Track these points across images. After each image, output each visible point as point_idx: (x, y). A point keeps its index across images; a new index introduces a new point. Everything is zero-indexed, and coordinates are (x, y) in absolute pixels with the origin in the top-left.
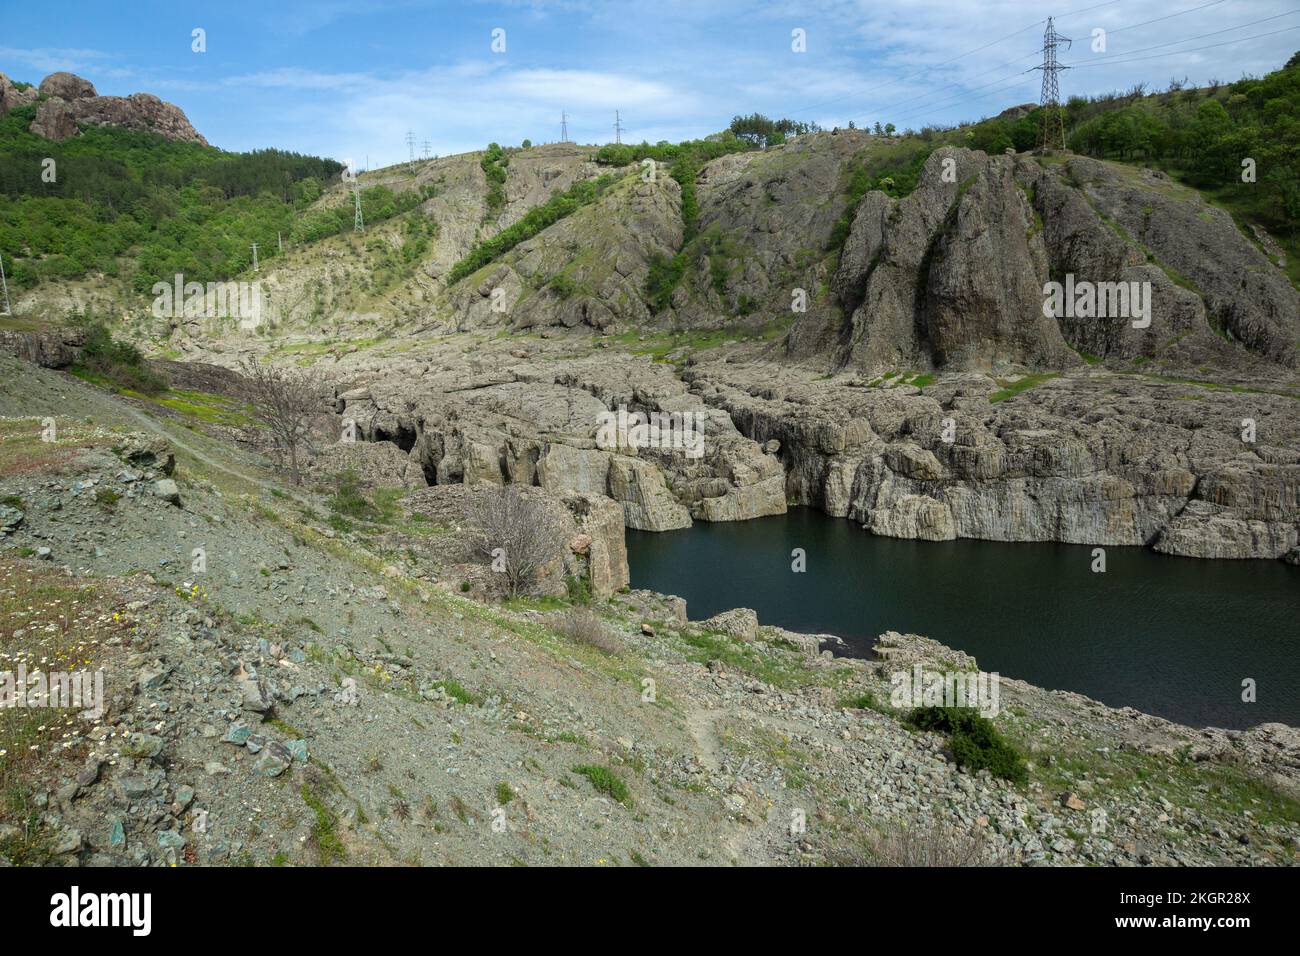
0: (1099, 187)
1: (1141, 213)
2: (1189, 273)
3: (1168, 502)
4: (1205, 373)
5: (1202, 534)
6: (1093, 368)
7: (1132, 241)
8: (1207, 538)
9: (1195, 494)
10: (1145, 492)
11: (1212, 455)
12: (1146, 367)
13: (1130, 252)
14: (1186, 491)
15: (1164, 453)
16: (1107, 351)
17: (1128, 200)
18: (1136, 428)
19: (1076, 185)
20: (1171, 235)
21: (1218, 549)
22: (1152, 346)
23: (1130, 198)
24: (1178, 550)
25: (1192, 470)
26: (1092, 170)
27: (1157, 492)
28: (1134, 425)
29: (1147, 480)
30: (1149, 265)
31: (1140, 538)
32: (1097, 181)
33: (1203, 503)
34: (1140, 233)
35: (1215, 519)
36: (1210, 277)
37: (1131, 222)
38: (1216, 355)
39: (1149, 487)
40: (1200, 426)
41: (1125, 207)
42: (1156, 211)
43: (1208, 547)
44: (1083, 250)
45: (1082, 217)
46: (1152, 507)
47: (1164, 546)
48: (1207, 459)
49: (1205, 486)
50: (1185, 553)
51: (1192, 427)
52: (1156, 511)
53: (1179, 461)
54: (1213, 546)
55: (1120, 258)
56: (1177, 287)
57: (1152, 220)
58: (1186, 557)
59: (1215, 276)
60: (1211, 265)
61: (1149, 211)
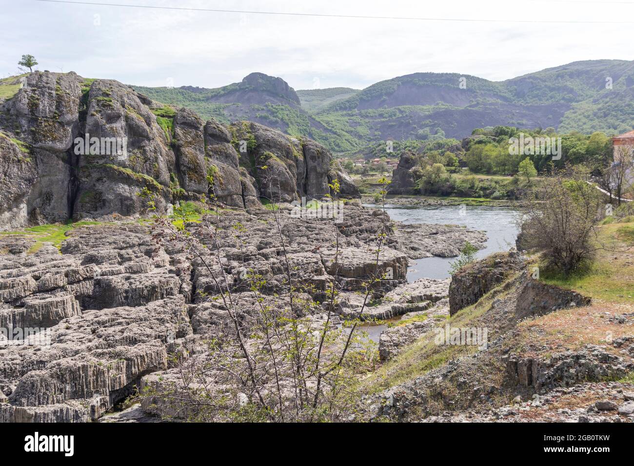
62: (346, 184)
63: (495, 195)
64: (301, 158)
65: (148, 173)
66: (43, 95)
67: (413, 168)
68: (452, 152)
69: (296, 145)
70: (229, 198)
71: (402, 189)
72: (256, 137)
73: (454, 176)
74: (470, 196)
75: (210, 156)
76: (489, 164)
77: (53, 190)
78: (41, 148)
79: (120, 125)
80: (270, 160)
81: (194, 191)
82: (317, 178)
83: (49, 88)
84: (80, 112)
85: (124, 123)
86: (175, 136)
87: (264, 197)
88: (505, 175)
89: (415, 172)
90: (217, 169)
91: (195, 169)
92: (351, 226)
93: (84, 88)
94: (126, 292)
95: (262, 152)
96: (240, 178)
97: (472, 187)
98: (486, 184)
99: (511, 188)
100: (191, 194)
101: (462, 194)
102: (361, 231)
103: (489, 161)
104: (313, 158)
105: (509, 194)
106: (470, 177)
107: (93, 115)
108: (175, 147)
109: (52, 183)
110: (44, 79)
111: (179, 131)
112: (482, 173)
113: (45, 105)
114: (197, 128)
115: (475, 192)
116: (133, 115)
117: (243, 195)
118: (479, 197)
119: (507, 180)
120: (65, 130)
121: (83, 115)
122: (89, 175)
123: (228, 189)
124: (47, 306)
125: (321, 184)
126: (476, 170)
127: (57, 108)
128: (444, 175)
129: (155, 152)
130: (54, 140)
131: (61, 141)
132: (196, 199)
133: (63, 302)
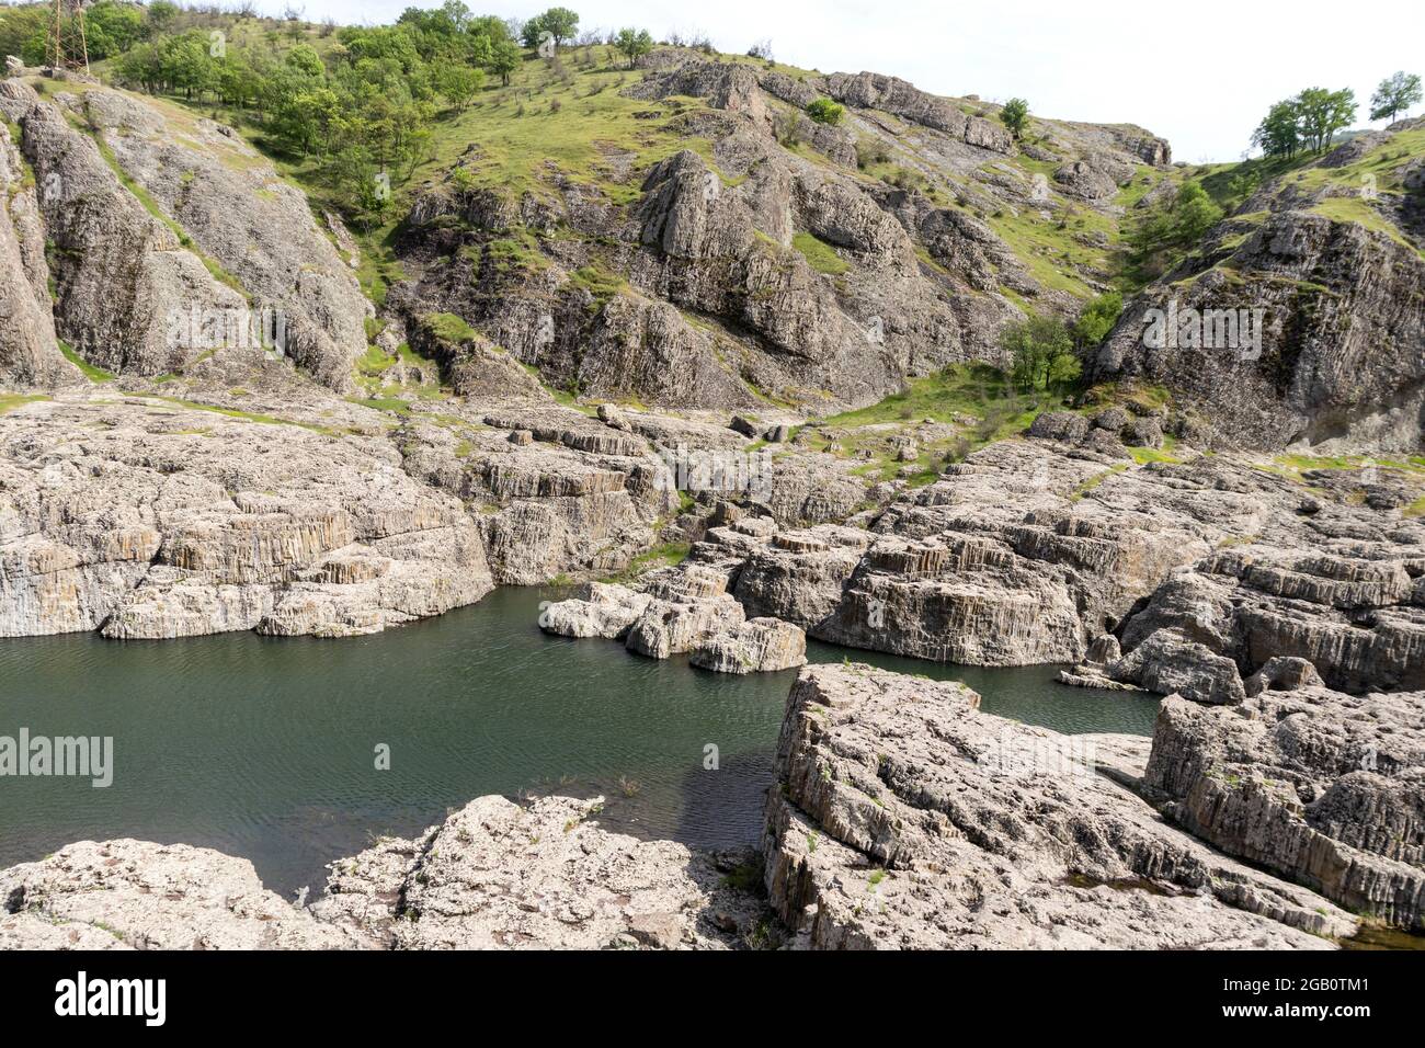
0: (127, 136)
1: (179, 179)
2: (234, 266)
3: (124, 569)
4: (235, 397)
5: (160, 608)
6: (97, 388)
7: (165, 215)
8: (165, 613)
9: (158, 559)
10: (94, 558)
11: (184, 506)
12: (168, 386)
13: (156, 231)
14: (148, 555)
15: (122, 508)
16: (124, 364)
17: (164, 160)
18: (97, 473)
19: (93, 129)
20: (214, 214)
21: (180, 626)
22: (181, 361)
23: (167, 158)
24: (131, 631)
25: (159, 526)
26: (119, 111)
27: (110, 558)
28: (95, 469)
29: (96, 543)
30: (184, 252)
31: (89, 621)
32: (125, 127)
33: (166, 569)
34: (176, 207)
35: (177, 588)
36: (259, 274)
37: (165, 192)
38: (257, 374)
39: (100, 553)
40: (181, 469)
41: (159, 169)
42: (199, 181)
43: (167, 624)
44: (92, 222)
45: (90, 175)
46: (103, 578)
47: (113, 629)
48: (178, 511)
49: (168, 546)
50: (139, 635)
51: (170, 469)
52: (109, 583)
53: (142, 516)
54: (173, 621)
55: (143, 239)
56: (217, 283)
57: (193, 191)
58: (141, 640)
59: (265, 272)
60: (261, 259)
61: (189, 178)
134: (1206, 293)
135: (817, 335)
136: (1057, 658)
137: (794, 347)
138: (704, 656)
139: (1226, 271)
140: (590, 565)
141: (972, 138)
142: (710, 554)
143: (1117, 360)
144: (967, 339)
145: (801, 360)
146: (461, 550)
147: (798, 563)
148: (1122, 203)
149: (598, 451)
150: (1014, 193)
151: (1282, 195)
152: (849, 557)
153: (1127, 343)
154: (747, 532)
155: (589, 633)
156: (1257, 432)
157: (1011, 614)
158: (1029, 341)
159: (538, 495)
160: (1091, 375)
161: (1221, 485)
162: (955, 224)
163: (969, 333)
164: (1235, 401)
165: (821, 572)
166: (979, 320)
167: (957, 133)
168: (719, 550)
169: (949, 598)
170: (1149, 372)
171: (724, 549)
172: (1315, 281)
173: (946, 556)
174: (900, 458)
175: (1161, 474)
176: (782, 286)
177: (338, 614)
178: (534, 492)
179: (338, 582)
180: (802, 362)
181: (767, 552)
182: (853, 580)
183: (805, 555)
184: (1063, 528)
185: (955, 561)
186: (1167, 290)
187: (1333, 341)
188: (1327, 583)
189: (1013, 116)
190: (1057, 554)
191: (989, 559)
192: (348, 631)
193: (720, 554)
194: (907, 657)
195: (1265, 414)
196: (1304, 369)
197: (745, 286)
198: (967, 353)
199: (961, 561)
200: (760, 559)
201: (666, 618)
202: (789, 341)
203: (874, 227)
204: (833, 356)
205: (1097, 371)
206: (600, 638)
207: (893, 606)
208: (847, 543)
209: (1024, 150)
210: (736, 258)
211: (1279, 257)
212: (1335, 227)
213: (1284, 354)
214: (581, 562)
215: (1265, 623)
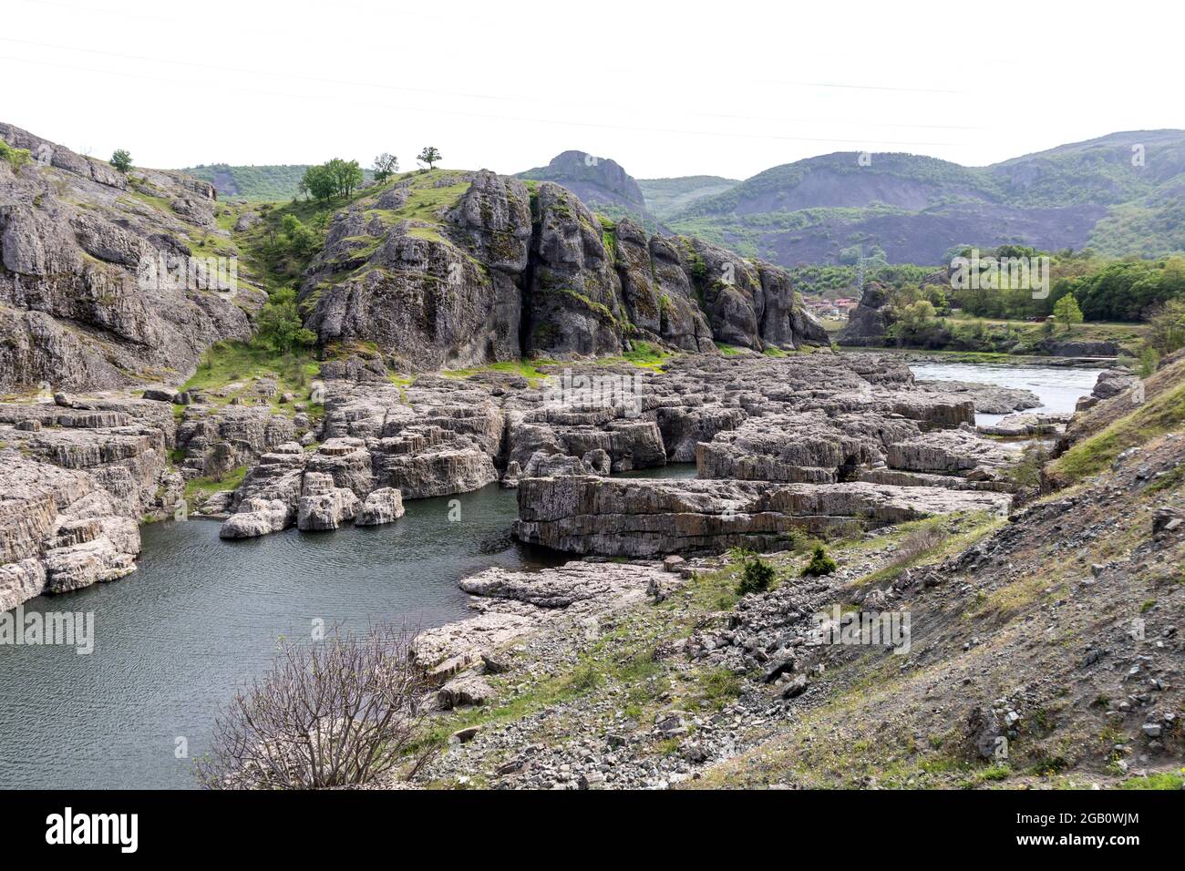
62: (812, 325)
63: (1016, 347)
64: (758, 288)
65: (602, 302)
66: (495, 202)
67: (883, 307)
68: (935, 283)
69: (751, 270)
70: (683, 339)
71: (867, 338)
72: (705, 259)
73: (948, 321)
74: (976, 350)
75: (659, 282)
76: (1000, 303)
77: (509, 320)
78: (498, 268)
79: (576, 241)
80: (726, 290)
81: (645, 328)
82: (778, 316)
83: (500, 193)
84: (533, 224)
85: (580, 239)
86: (618, 255)
87: (721, 339)
88: (1025, 320)
89: (887, 314)
90: (669, 300)
91: (646, 299)
92: (873, 372)
93: (531, 194)
94: (700, 422)
95: (713, 278)
96: (693, 313)
97: (978, 336)
98: (1000, 333)
99: (1042, 339)
100: (642, 331)
101: (964, 346)
102: (887, 379)
103: (998, 299)
104: (774, 288)
105: (1039, 346)
106: (975, 321)
107: (550, 228)
108: (621, 271)
109: (506, 312)
110: (493, 182)
111: (622, 247)
112: (987, 317)
113: (499, 215)
114: (642, 245)
115: (984, 344)
116: (588, 228)
117: (696, 336)
118: (991, 350)
119: (1032, 327)
120: (521, 246)
121: (537, 228)
122: (544, 303)
123: (683, 328)
124: (636, 430)
125: (782, 326)
126: (979, 312)
127: (510, 220)
128: (932, 320)
129: (607, 276)
130: (511, 258)
131: (518, 260)
132: (649, 338)
133: (651, 427)
134: (376, 284)
135: (150, 328)
136: (490, 480)
137: (138, 338)
138: (368, 518)
139: (381, 271)
140: (159, 504)
141: (100, 177)
142: (278, 470)
143: (338, 328)
144: (218, 323)
145: (145, 348)
146: (113, 505)
147: (349, 461)
148: (224, 227)
149: (101, 425)
150: (154, 221)
151: (371, 224)
152: (362, 453)
153: (340, 317)
154: (292, 452)
155: (266, 531)
156: (428, 362)
157: (472, 462)
158: (283, 322)
159: (103, 462)
160: (320, 339)
161: (461, 387)
162: (173, 244)
163: (218, 320)
164: (411, 344)
165: (362, 463)
166: (219, 311)
167: (86, 174)
168: (282, 466)
169: (446, 460)
170: (360, 335)
171: (285, 465)
172: (431, 275)
173: (423, 439)
174: (283, 400)
175: (427, 386)
176: (118, 294)
177: (105, 562)
178: (99, 460)
179: (82, 541)
180: (145, 349)
181: (323, 458)
182: (376, 464)
183: (349, 456)
184: (457, 414)
185: (429, 441)
186: (351, 285)
187: (450, 307)
188: (589, 415)
189: (121, 163)
190: (462, 429)
191: (443, 436)
192: (123, 572)
193: (285, 469)
194: (433, 497)
195: (428, 350)
196: (440, 321)
197: (91, 295)
198: (221, 334)
199: (430, 440)
200: (320, 464)
201: (321, 505)
202: (134, 335)
203: (136, 247)
204: (162, 343)
205: (324, 336)
206: (273, 532)
207: (418, 471)
208: (356, 445)
209: (137, 189)
210: (75, 274)
211: (408, 261)
212: (431, 244)
213: (428, 316)
214: (150, 504)
215: (575, 437)
